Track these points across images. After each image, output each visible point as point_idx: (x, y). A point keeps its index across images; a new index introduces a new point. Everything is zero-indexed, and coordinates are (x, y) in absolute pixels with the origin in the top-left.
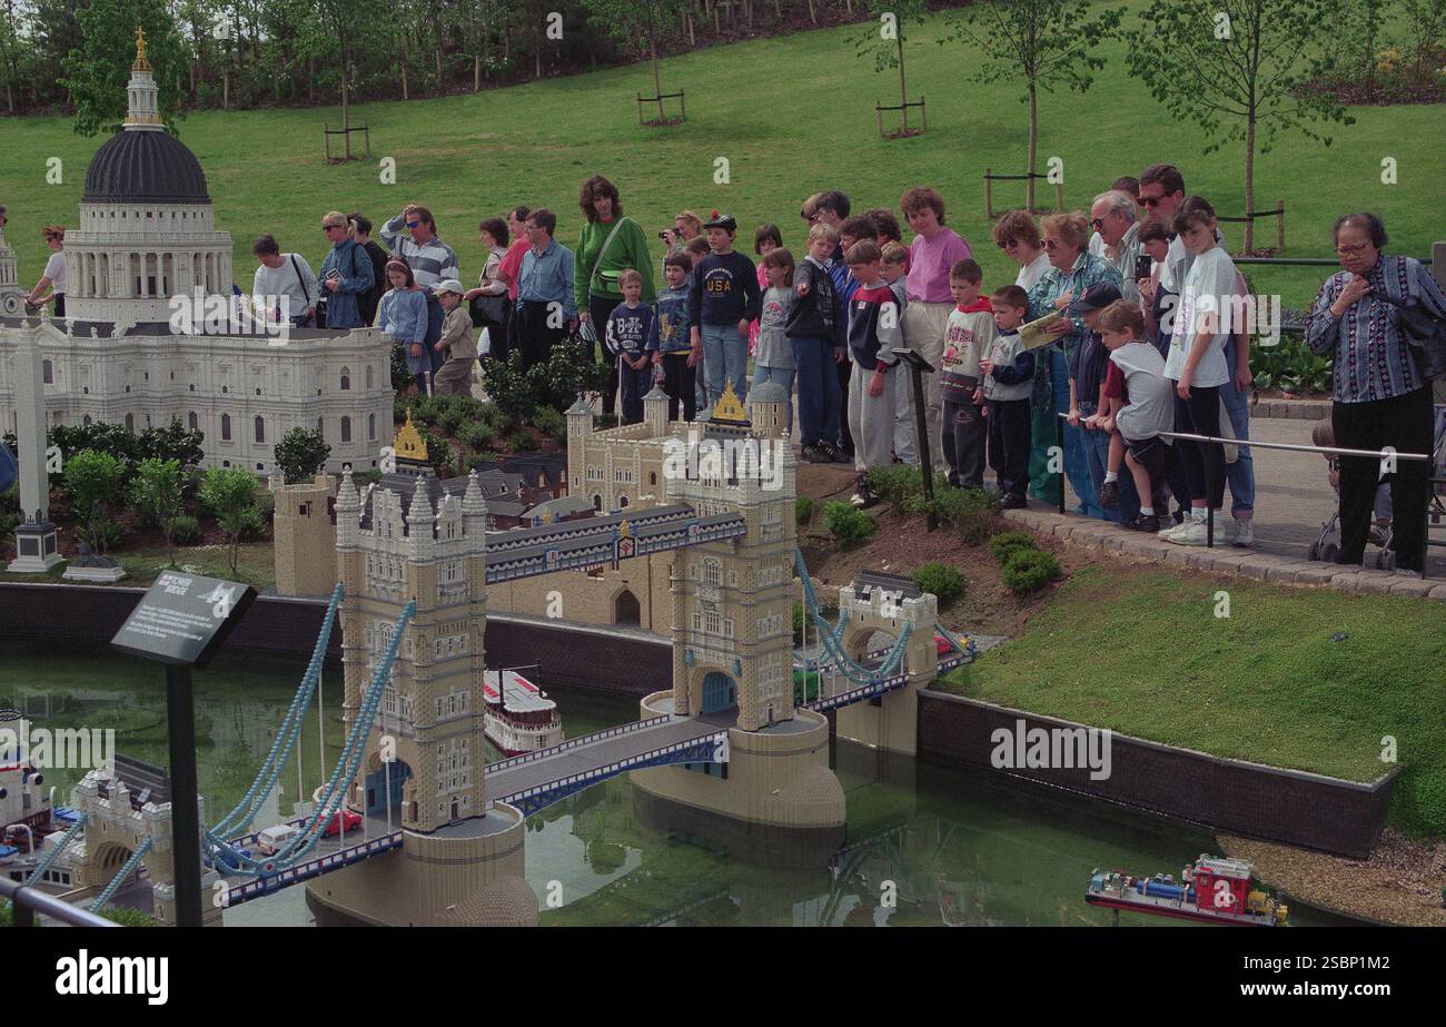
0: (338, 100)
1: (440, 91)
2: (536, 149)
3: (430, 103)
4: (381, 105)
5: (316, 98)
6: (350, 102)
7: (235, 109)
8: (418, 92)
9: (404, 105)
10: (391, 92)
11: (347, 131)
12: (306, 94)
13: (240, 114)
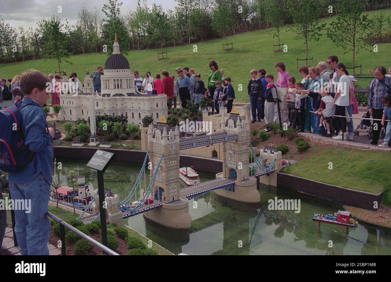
0: (160, 47)
1: (182, 44)
2: (201, 56)
3: (180, 47)
4: (170, 48)
5: (156, 47)
6: (163, 47)
7: (140, 49)
8: (177, 45)
9: (174, 48)
10: (171, 45)
11: (163, 53)
12: (155, 46)
13: (141, 50)
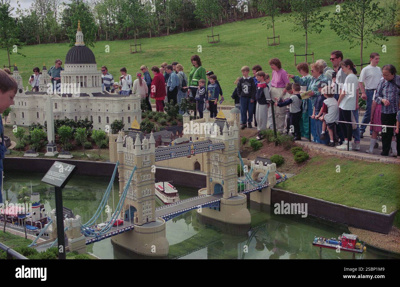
0: (133, 38)
1: (159, 35)
2: (182, 49)
3: (157, 38)
4: (145, 39)
5: (129, 37)
6: (137, 38)
7: (109, 40)
8: (153, 36)
9: (150, 39)
10: (147, 36)
11: (136, 45)
12: (126, 37)
13: (110, 42)
